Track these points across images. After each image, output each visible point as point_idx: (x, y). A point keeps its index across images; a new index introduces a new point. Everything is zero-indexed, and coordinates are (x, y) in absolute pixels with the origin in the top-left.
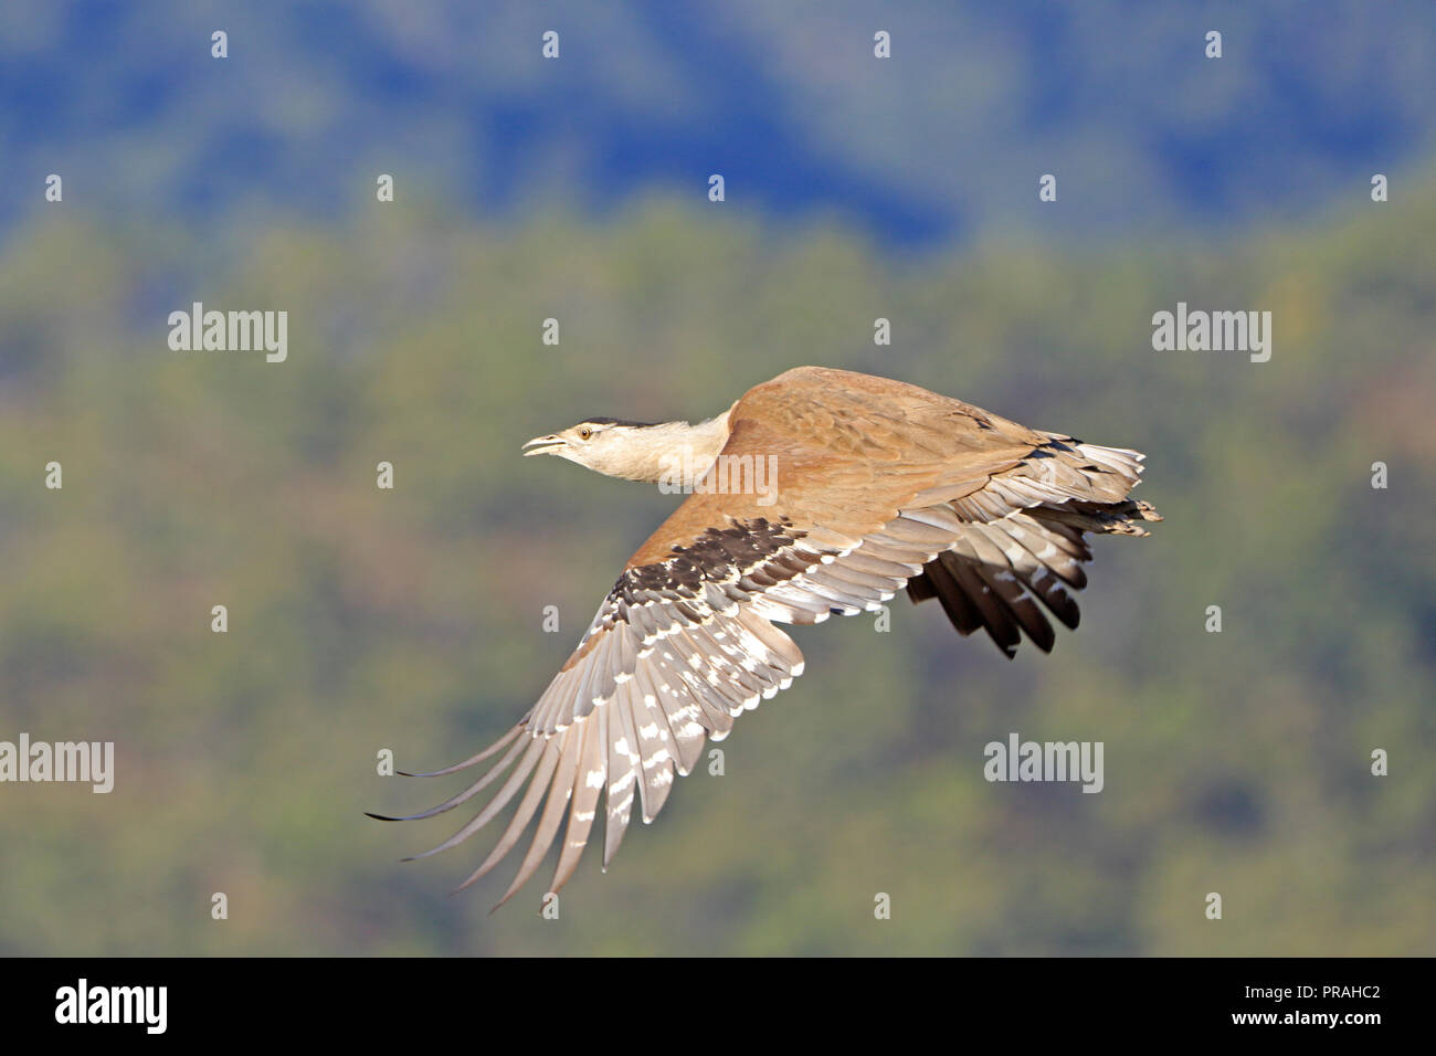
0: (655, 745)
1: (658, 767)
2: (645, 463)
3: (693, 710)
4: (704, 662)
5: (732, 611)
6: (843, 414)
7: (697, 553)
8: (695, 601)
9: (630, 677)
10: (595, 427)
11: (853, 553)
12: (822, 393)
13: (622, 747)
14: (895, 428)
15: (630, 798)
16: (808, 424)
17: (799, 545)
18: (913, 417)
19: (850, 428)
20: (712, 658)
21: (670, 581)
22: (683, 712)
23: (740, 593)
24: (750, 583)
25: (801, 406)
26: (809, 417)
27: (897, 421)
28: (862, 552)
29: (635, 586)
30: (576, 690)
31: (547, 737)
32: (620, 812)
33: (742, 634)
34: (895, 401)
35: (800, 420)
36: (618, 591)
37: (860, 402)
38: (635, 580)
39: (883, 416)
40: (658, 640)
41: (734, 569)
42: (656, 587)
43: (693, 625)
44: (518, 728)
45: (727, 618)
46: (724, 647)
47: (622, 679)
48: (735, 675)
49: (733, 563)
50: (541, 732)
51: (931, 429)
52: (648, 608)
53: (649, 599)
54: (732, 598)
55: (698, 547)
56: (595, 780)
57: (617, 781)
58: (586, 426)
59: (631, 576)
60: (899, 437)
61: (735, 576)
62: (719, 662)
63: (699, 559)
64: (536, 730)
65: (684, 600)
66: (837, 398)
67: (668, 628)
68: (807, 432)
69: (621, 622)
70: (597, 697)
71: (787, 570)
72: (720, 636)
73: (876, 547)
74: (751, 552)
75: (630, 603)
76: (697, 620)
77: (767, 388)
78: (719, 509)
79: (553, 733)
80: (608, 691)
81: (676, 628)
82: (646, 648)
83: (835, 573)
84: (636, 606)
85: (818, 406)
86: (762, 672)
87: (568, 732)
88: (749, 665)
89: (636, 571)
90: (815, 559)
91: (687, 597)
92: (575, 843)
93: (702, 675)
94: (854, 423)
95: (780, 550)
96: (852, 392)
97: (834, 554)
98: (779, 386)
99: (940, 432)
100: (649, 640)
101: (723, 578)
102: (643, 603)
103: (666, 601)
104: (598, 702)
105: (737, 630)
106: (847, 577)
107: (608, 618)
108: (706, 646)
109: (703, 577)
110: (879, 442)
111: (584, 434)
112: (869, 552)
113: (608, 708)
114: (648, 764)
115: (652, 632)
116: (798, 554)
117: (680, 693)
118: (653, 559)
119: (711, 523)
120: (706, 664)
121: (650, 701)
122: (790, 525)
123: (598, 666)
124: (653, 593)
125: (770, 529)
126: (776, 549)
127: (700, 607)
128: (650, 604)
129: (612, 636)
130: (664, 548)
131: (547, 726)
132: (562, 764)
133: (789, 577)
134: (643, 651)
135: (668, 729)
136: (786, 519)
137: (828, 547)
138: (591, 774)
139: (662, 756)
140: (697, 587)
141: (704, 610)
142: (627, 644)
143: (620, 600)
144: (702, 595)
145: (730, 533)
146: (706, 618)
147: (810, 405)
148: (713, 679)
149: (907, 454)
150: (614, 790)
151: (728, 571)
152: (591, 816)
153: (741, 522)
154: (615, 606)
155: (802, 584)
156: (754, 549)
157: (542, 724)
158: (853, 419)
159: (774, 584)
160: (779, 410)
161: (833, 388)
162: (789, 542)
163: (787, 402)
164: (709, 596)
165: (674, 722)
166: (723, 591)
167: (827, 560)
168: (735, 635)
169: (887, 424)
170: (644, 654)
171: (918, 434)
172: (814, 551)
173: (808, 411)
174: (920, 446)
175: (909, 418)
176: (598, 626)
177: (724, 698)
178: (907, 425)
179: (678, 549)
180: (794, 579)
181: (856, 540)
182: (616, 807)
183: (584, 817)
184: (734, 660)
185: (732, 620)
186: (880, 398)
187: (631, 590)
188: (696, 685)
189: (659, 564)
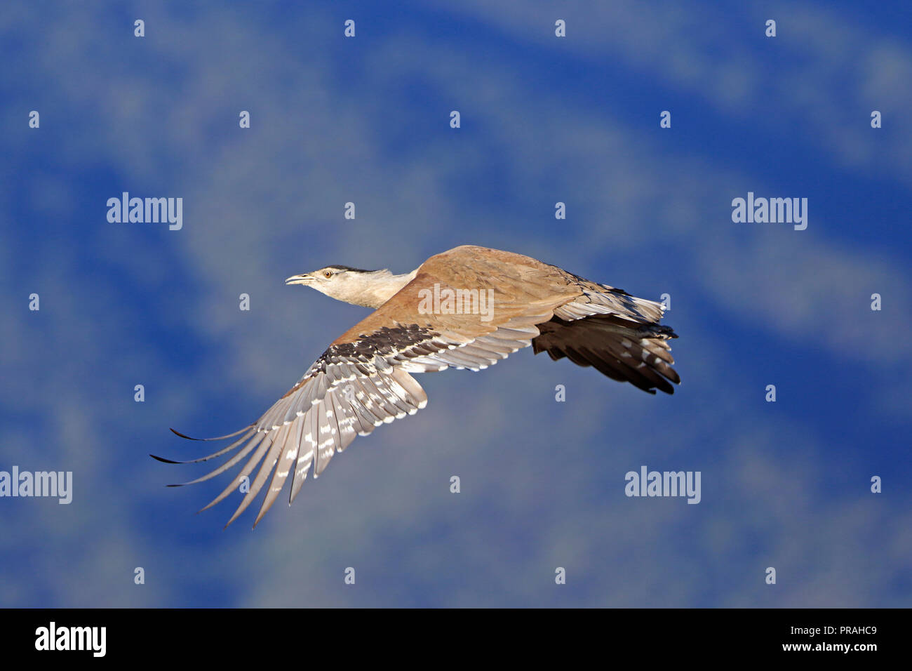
0: (327, 436)
1: (327, 448)
2: (364, 294)
3: (353, 420)
4: (365, 396)
5: (388, 371)
6: (483, 274)
7: (374, 339)
8: (368, 364)
9: (320, 401)
10: (335, 271)
11: (467, 345)
12: (472, 261)
13: (309, 438)
14: (514, 283)
15: (309, 465)
16: (462, 278)
17: (435, 339)
18: (525, 277)
19: (487, 282)
20: (371, 394)
21: (355, 352)
22: (347, 420)
23: (396, 361)
24: (403, 357)
25: (459, 267)
26: (463, 274)
27: (515, 280)
28: (473, 346)
29: (334, 354)
30: (287, 408)
31: (266, 432)
32: (302, 473)
33: (393, 384)
34: (515, 267)
35: (457, 275)
36: (324, 357)
37: (494, 268)
38: (333, 351)
39: (507, 277)
40: (341, 383)
41: (394, 350)
42: (347, 355)
43: (364, 376)
44: (250, 427)
45: (386, 375)
46: (380, 390)
47: (315, 402)
48: (382, 404)
49: (394, 346)
50: (262, 429)
51: (534, 283)
52: (339, 366)
53: (339, 361)
54: (390, 364)
55: (375, 336)
56: (291, 455)
57: (303, 456)
58: (329, 270)
59: (332, 349)
60: (516, 288)
61: (395, 353)
62: (374, 397)
63: (374, 342)
64: (260, 427)
65: (361, 363)
66: (480, 265)
67: (349, 377)
68: (460, 281)
69: (321, 373)
70: (299, 411)
71: (426, 350)
72: (378, 383)
73: (481, 343)
74: (406, 341)
75: (328, 363)
76: (367, 374)
77: (440, 257)
78: (391, 318)
79: (270, 429)
80: (307, 408)
81: (353, 378)
82: (333, 386)
83: (456, 354)
84: (331, 365)
85: (468, 268)
86: (401, 404)
87: (280, 430)
88: (393, 400)
89: (336, 347)
90: (445, 347)
91: (362, 361)
92: (275, 489)
93: (363, 403)
94: (489, 280)
95: (424, 341)
96: (489, 262)
97: (456, 345)
98: (446, 256)
99: (540, 285)
100: (335, 383)
101: (387, 353)
102: (336, 363)
103: (351, 363)
104: (300, 414)
105: (390, 381)
106: (462, 356)
107: (315, 370)
108: (369, 388)
109: (376, 352)
110: (503, 291)
111: (328, 275)
112: (477, 345)
113: (305, 417)
114: (321, 447)
115: (338, 378)
116: (434, 343)
117: (347, 411)
118: (347, 341)
119: (384, 324)
120: (367, 397)
121: (330, 413)
122: (432, 329)
123: (303, 396)
124: (343, 358)
125: (420, 330)
126: (421, 340)
127: (370, 367)
128: (339, 364)
129: (314, 381)
130: (355, 335)
131: (267, 426)
132: (273, 447)
133: (427, 354)
134: (331, 388)
135: (337, 428)
136: (430, 326)
137: (453, 342)
138: (290, 452)
139: (330, 442)
140: (370, 357)
141: (372, 369)
142: (322, 384)
143: (323, 361)
144: (373, 360)
145: (395, 331)
146: (372, 373)
147: (464, 267)
148: (369, 405)
149: (519, 298)
150: (300, 460)
151: (391, 351)
152: (286, 474)
153: (403, 325)
154: (320, 364)
155: (433, 357)
156: (409, 339)
157: (265, 424)
158: (489, 277)
159: (417, 357)
160: (444, 268)
161: (479, 259)
162: (430, 337)
163: (450, 265)
164: (376, 362)
165: (341, 425)
166: (386, 360)
167: (451, 347)
168: (388, 384)
169: (509, 281)
170: (331, 390)
171: (526, 286)
172: (445, 343)
173: (462, 270)
174: (528, 293)
175: (522, 278)
176: (308, 375)
177: (373, 414)
178: (522, 282)
179: (363, 337)
180: (430, 355)
181: (470, 338)
182: (300, 469)
183: (282, 474)
184: (383, 396)
185: (388, 376)
186: (507, 265)
187: (330, 356)
188: (357, 407)
189: (351, 344)
